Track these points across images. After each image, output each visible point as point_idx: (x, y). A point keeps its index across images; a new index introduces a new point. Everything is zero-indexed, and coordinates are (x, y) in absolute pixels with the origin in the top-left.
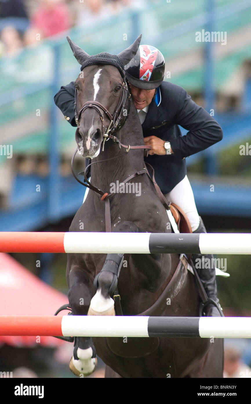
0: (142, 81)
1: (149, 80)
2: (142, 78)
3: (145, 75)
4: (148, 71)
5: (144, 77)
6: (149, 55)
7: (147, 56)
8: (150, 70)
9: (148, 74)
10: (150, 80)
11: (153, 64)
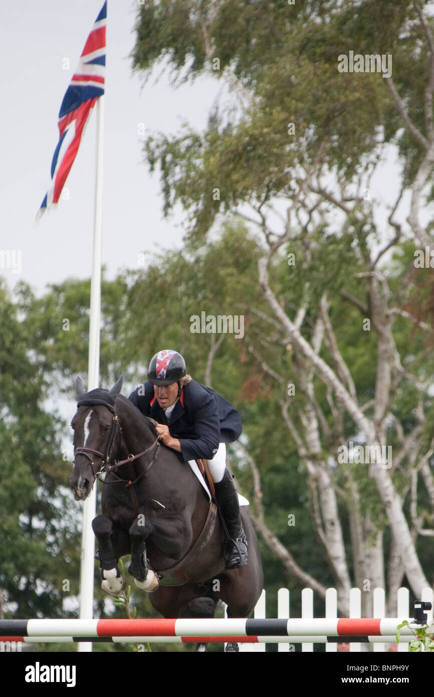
0: (158, 379)
1: (164, 377)
2: (159, 377)
3: (161, 373)
4: (163, 369)
5: (160, 375)
6: (165, 357)
7: (163, 356)
8: (165, 369)
9: (163, 372)
10: (166, 377)
11: (168, 364)
